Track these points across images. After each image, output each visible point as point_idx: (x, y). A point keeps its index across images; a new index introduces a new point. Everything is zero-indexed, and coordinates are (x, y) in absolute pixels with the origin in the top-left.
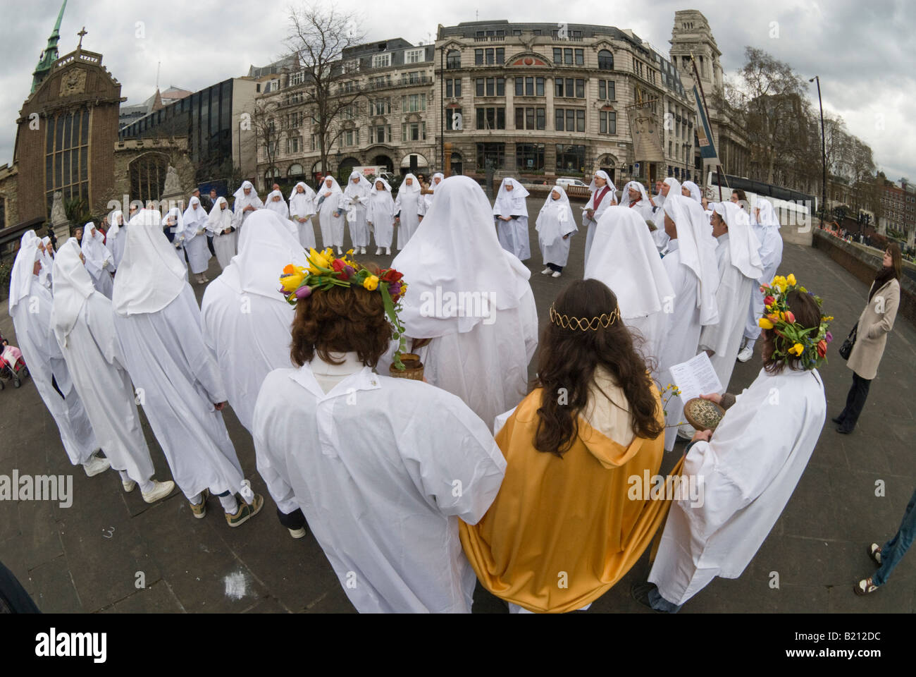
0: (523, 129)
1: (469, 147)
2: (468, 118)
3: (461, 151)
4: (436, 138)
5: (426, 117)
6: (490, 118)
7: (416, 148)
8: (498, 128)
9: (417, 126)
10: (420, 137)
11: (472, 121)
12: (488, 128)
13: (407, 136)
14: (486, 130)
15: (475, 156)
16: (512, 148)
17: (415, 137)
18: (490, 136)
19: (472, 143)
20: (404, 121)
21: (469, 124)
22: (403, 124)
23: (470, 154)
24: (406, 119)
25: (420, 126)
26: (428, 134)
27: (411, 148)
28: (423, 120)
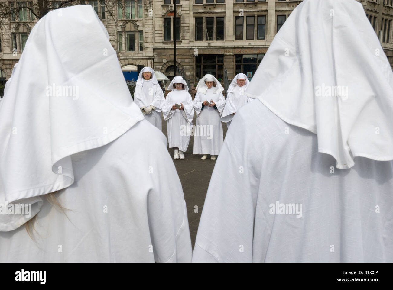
0: (242, 39)
1: (187, 60)
2: (187, 28)
3: (179, 64)
4: (154, 49)
5: (143, 26)
6: (210, 29)
7: (133, 59)
8: (217, 39)
9: (134, 35)
10: (137, 48)
11: (190, 31)
12: (207, 40)
13: (123, 45)
14: (204, 41)
15: (193, 69)
16: (231, 60)
17: (132, 47)
18: (209, 48)
19: (191, 56)
20: (119, 29)
21: (188, 34)
22: (118, 31)
23: (188, 67)
24: (122, 27)
25: (137, 35)
26: (145, 44)
27: (127, 59)
28: (140, 29)
